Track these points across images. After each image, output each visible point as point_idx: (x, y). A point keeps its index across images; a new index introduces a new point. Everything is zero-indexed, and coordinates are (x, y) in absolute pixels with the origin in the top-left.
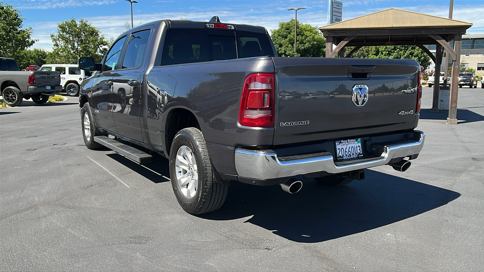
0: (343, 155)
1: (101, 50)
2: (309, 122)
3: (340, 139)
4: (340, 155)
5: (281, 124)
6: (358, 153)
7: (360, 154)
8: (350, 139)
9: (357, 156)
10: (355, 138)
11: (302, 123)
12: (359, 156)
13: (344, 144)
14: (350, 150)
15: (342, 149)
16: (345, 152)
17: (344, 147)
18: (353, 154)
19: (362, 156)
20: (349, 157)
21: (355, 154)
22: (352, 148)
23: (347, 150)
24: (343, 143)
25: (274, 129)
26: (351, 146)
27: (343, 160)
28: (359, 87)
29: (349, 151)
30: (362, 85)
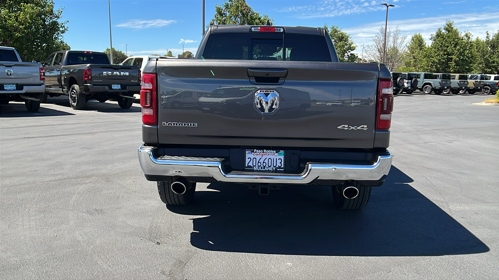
0: (254, 165)
1: (348, 55)
2: (197, 125)
3: (252, 148)
4: (251, 164)
5: (163, 124)
6: (277, 166)
7: (280, 167)
8: (267, 149)
9: (274, 169)
10: (277, 149)
11: (188, 125)
12: (278, 170)
13: (259, 153)
14: (266, 161)
15: (255, 159)
16: (259, 162)
17: (258, 157)
18: (269, 167)
19: (282, 171)
20: (262, 169)
21: (272, 166)
22: (270, 160)
23: (262, 161)
24: (256, 152)
25: (157, 128)
26: (268, 157)
27: (253, 171)
28: (264, 92)
29: (264, 162)
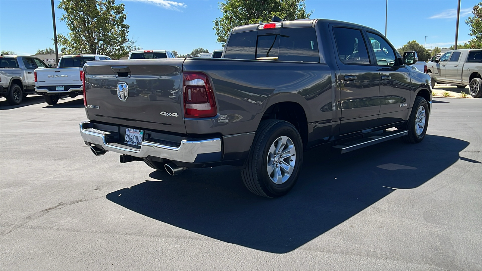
0: (129, 140)
3: (129, 127)
4: (127, 140)
6: (139, 143)
8: (135, 129)
10: (140, 129)
13: (131, 131)
15: (129, 136)
16: (131, 138)
17: (131, 134)
18: (135, 142)
20: (131, 143)
22: (136, 137)
26: (136, 135)
29: (133, 139)
30: (123, 83)
